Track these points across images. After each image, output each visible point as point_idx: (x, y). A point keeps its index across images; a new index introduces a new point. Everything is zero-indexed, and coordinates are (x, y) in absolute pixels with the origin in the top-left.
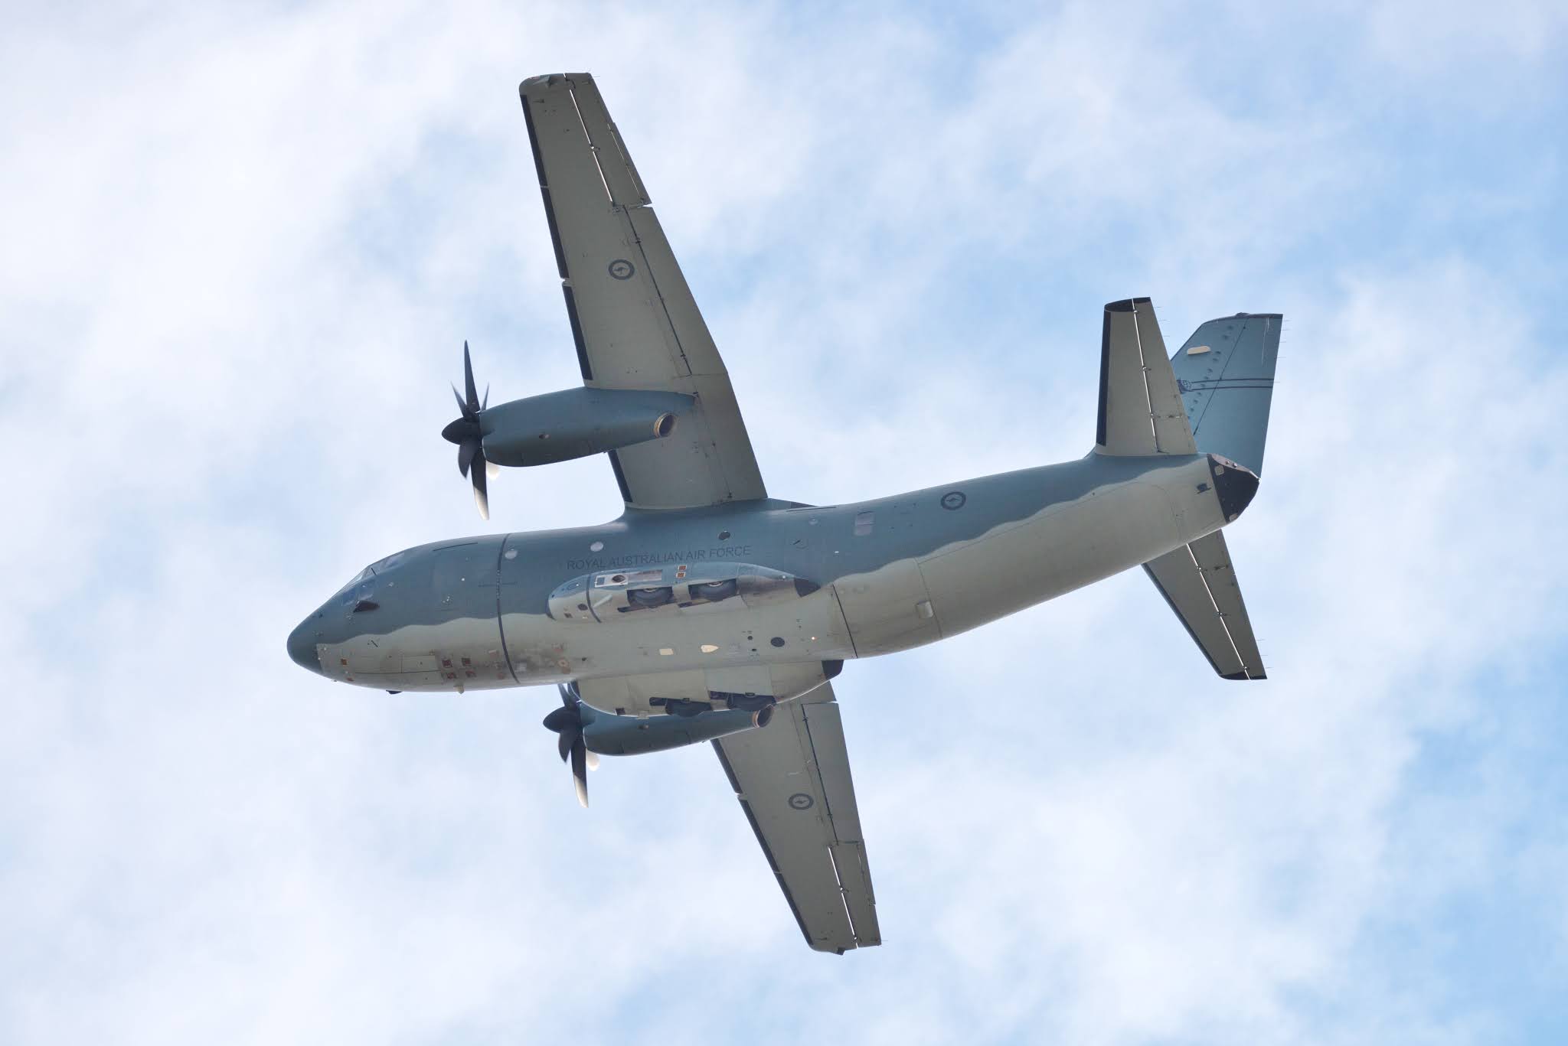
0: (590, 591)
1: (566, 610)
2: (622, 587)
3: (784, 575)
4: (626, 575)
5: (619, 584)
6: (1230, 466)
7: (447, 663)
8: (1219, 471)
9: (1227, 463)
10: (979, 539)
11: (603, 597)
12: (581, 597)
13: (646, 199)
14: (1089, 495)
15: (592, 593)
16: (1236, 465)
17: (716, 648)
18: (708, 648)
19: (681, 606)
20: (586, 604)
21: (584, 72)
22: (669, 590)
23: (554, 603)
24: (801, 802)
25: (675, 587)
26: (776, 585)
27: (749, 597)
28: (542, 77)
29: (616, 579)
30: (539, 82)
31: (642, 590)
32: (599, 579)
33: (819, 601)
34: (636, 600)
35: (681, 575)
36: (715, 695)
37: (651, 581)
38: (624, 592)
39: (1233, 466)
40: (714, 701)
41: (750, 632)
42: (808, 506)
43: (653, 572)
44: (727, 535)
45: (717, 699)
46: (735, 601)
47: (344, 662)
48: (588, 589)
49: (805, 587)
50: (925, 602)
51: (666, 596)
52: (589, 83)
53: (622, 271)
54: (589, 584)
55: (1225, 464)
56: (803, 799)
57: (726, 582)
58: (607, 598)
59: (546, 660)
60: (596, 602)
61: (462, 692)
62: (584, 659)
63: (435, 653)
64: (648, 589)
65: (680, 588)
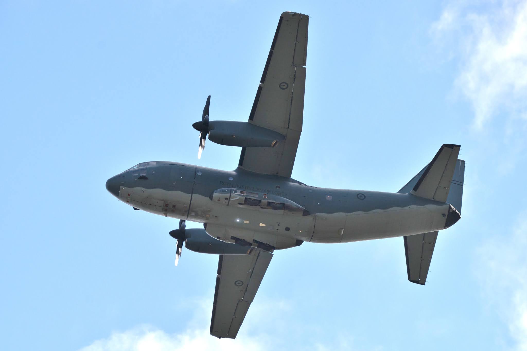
0: (231, 194)
1: (220, 198)
2: (243, 196)
3: (301, 207)
4: (245, 192)
5: (242, 194)
6: (454, 210)
7: (167, 205)
8: (451, 211)
9: (454, 209)
10: (368, 212)
11: (236, 197)
12: (228, 195)
13: (305, 64)
14: (408, 207)
15: (232, 195)
16: (456, 210)
17: (265, 225)
18: (262, 225)
19: (262, 208)
20: (229, 198)
21: (307, 15)
22: (260, 201)
23: (215, 195)
24: (239, 284)
25: (263, 201)
26: (297, 209)
27: (287, 211)
28: (292, 12)
29: (241, 192)
30: (290, 14)
31: (250, 199)
32: (235, 191)
33: (309, 219)
34: (247, 202)
35: (265, 197)
36: (255, 241)
37: (254, 197)
38: (244, 198)
39: (455, 210)
40: (254, 243)
41: (279, 223)
42: (304, 184)
43: (255, 193)
44: (279, 187)
45: (255, 242)
46: (281, 211)
47: (129, 195)
48: (231, 193)
49: (306, 213)
50: (343, 229)
51: (257, 203)
52: (307, 19)
53: (284, 86)
54: (231, 192)
55: (453, 209)
56: (240, 282)
57: (281, 204)
58: (238, 198)
59: (203, 213)
60: (232, 198)
61: (166, 216)
62: (216, 217)
63: (163, 200)
64: (252, 199)
65: (265, 201)
